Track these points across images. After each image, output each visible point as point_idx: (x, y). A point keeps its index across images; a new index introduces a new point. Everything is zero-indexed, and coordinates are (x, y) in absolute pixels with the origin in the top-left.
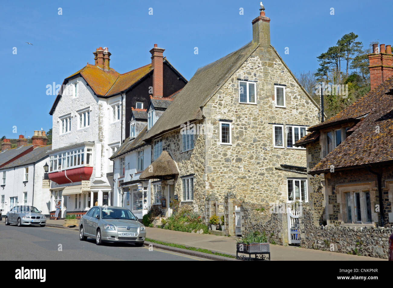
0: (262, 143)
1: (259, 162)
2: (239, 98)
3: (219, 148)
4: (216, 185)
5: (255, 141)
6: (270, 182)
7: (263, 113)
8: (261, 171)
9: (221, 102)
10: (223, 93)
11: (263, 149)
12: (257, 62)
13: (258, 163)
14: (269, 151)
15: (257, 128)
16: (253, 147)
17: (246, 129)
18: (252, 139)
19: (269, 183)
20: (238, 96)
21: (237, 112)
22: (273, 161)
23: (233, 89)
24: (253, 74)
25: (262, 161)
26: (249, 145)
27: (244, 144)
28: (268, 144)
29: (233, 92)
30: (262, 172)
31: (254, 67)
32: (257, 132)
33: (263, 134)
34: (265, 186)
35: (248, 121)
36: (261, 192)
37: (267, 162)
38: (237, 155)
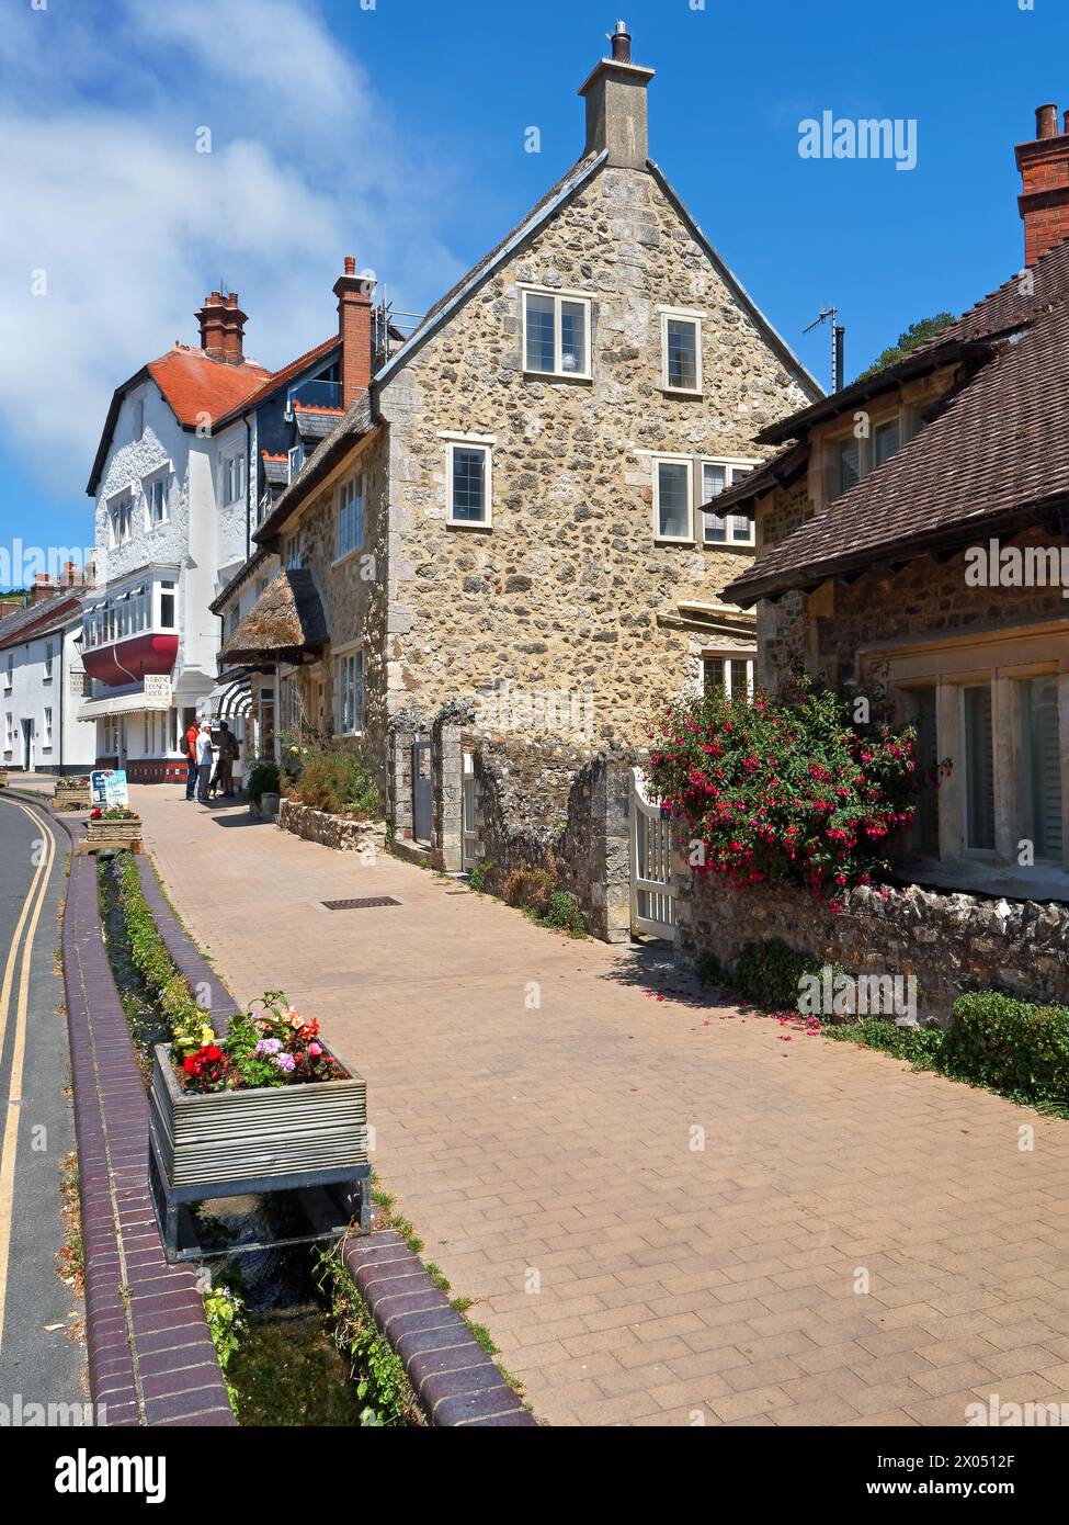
0: (609, 522)
1: (598, 594)
2: (521, 354)
3: (441, 540)
4: (430, 677)
5: (583, 514)
6: (639, 665)
7: (617, 415)
8: (602, 626)
9: (452, 366)
10: (462, 332)
11: (613, 547)
12: (595, 225)
13: (594, 599)
14: (635, 552)
15: (590, 466)
16: (575, 538)
17: (545, 470)
18: (571, 509)
19: (632, 667)
20: (521, 348)
21: (515, 406)
22: (650, 589)
23: (499, 320)
24: (576, 268)
25: (607, 590)
26: (558, 528)
27: (539, 525)
28: (632, 530)
29: (501, 332)
30: (609, 628)
31: (584, 242)
32: (593, 480)
33: (614, 490)
34: (620, 680)
35: (555, 442)
36: (602, 702)
37: (629, 594)
38: (511, 565)
